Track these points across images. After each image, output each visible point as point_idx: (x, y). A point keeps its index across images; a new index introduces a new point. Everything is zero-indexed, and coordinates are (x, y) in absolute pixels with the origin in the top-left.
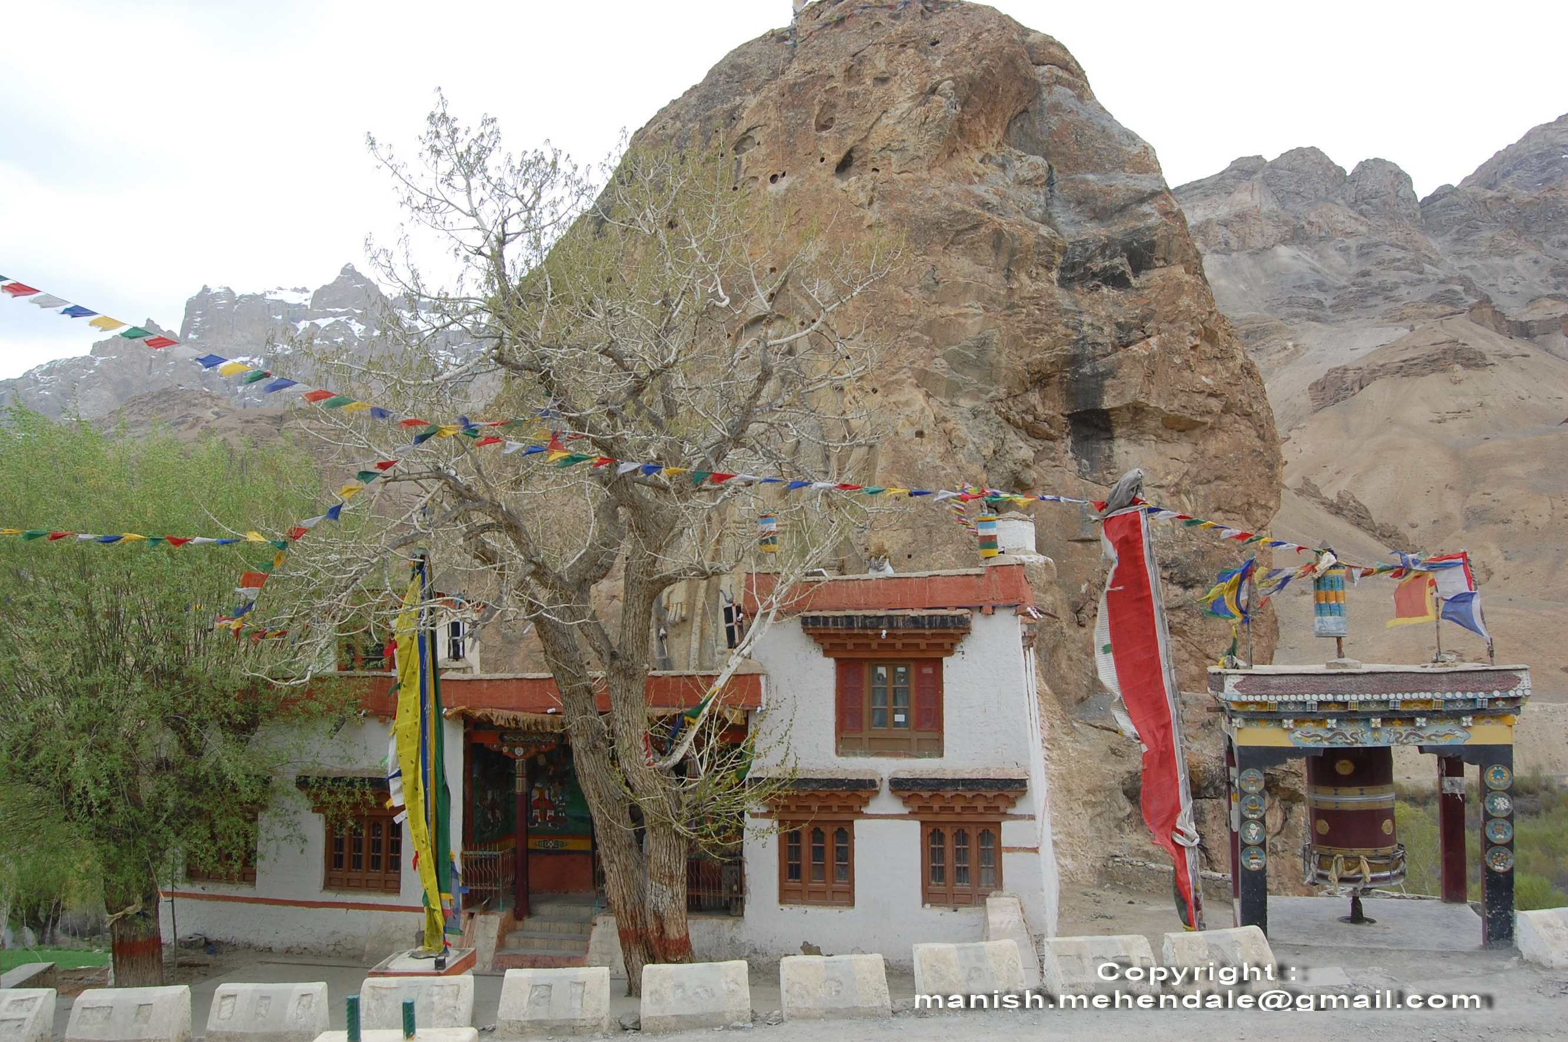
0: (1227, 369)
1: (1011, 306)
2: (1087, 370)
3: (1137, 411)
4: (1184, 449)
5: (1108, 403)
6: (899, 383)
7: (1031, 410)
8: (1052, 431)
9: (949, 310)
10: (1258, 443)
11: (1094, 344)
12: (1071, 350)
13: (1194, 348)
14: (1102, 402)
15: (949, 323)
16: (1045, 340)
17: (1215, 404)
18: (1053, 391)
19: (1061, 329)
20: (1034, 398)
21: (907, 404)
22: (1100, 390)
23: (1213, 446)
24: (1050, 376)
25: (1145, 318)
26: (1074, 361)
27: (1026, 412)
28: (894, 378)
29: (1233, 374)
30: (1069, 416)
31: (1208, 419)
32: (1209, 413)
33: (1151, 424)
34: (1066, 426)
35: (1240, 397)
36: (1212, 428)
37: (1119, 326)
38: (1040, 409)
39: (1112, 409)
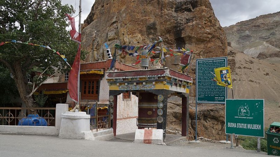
0: (214, 28)
1: (162, 16)
2: (178, 29)
3: (190, 37)
4: (202, 46)
5: (183, 36)
6: (135, 33)
7: (167, 38)
8: (172, 43)
9: (147, 18)
10: (221, 45)
11: (180, 23)
12: (175, 25)
13: (205, 24)
14: (181, 36)
15: (146, 20)
16: (168, 23)
17: (210, 36)
18: (171, 34)
19: (172, 21)
20: (168, 36)
21: (136, 36)
22: (181, 33)
23: (209, 45)
24: (170, 31)
25: (193, 18)
26: (176, 27)
27: (166, 38)
28: (134, 31)
29: (215, 29)
30: (175, 39)
31: (208, 39)
32: (208, 38)
33: (193, 40)
34: (175, 41)
35: (217, 34)
36: (209, 41)
37: (187, 19)
38: (169, 38)
39: (184, 37)
